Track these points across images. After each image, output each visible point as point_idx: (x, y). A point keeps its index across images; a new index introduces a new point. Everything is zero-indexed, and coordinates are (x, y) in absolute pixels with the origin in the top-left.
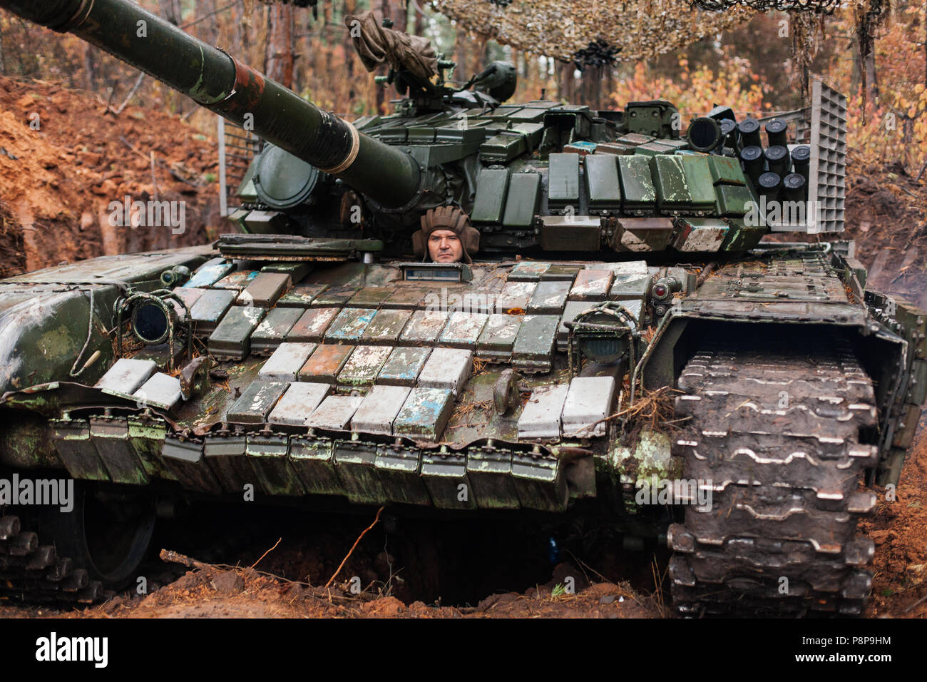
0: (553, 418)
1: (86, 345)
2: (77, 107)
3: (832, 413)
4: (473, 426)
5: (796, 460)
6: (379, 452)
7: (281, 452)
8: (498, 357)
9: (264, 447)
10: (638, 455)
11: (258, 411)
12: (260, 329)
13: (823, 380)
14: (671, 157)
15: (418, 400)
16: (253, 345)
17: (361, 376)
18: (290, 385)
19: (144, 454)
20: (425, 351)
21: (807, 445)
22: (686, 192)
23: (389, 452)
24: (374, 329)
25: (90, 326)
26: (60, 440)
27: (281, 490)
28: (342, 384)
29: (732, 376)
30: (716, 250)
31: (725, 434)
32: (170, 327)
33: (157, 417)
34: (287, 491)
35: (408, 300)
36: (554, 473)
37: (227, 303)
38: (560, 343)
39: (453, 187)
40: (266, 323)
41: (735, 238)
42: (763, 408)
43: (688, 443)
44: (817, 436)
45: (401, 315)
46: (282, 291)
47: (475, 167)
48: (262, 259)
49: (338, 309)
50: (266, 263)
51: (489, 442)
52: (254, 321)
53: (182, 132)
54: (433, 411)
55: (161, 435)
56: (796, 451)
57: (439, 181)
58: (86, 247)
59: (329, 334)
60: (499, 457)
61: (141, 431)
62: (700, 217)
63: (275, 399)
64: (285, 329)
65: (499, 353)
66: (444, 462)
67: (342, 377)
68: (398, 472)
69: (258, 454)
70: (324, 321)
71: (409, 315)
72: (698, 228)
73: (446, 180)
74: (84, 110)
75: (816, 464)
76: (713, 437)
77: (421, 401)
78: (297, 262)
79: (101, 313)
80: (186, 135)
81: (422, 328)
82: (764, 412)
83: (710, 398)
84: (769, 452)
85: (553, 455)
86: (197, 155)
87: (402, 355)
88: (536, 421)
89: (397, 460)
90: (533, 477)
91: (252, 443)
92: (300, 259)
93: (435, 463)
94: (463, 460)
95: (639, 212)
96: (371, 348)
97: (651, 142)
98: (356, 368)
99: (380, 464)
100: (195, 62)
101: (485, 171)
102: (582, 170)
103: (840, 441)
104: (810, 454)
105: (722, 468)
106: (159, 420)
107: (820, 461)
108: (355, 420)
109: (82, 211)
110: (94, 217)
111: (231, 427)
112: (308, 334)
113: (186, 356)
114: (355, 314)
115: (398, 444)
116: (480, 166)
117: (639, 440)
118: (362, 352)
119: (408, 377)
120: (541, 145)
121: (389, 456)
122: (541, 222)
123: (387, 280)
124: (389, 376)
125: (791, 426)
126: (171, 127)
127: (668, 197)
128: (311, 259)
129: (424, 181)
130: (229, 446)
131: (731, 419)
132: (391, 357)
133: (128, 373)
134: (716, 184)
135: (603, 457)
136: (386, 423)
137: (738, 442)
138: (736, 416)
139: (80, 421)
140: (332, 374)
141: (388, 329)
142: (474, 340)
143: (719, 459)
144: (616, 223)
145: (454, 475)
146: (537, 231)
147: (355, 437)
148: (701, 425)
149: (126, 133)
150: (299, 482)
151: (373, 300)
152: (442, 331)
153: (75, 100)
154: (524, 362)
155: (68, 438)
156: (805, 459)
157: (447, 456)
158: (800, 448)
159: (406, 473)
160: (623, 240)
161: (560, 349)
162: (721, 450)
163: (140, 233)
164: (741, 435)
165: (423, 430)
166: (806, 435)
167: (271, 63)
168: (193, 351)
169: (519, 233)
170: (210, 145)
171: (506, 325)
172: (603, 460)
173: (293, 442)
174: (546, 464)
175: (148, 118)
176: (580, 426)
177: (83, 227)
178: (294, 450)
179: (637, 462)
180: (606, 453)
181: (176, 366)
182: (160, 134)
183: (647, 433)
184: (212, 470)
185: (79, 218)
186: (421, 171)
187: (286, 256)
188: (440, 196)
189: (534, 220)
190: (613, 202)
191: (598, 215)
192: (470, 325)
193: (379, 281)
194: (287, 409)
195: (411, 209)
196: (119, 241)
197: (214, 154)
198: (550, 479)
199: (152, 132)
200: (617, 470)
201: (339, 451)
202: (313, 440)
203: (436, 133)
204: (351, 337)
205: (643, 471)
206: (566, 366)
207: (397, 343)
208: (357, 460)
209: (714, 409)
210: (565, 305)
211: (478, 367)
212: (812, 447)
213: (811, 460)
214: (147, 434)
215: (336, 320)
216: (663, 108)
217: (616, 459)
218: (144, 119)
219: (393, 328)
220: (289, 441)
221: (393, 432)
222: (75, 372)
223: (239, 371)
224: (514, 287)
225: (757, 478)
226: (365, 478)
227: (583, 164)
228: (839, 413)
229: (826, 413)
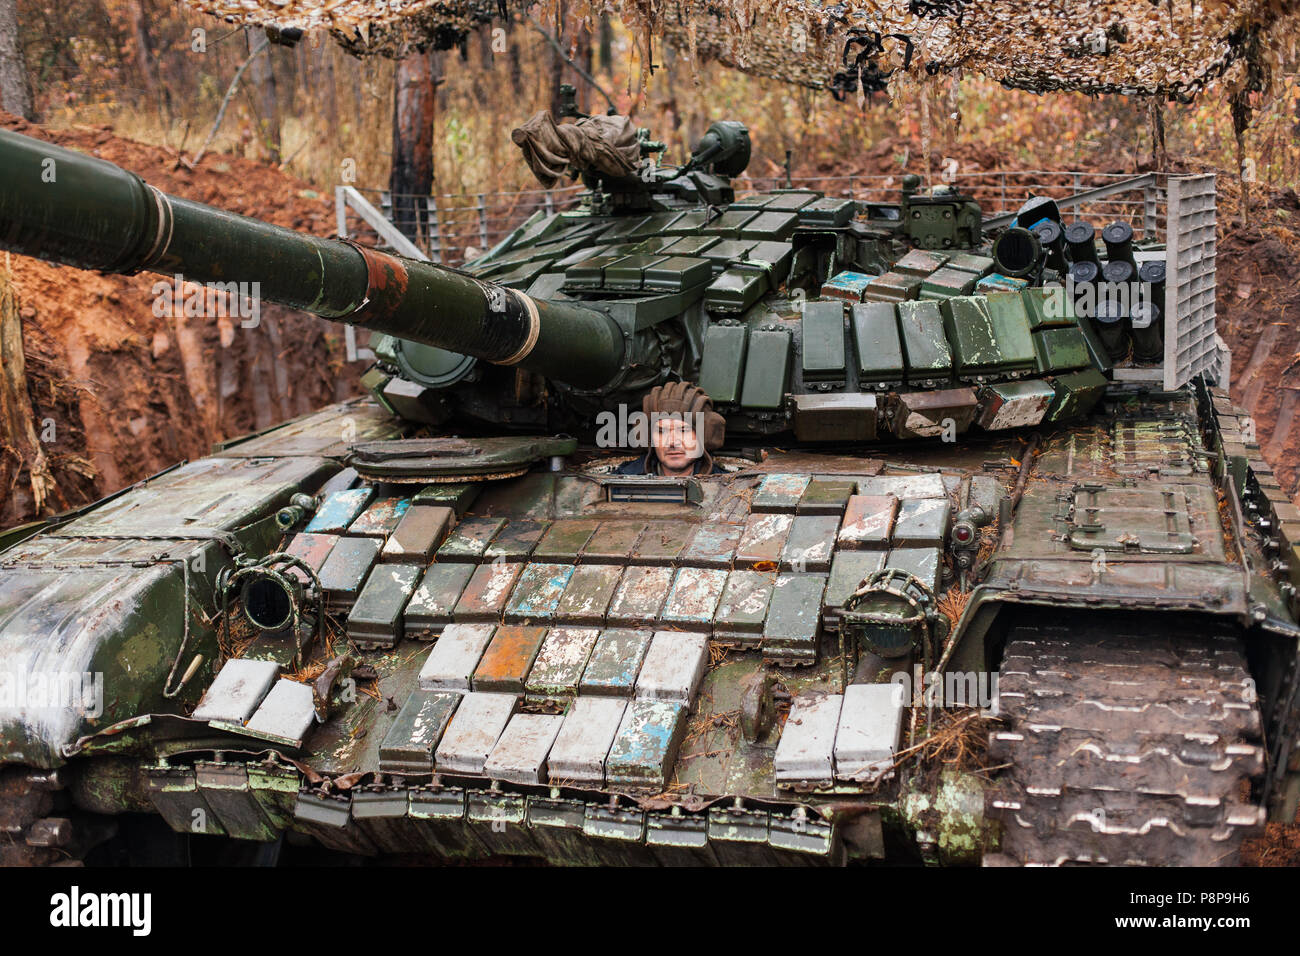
0: (823, 753)
1: (182, 648)
2: (137, 163)
3: (1203, 757)
4: (713, 756)
5: (1154, 830)
6: (589, 813)
7: (456, 813)
8: (743, 640)
9: (432, 806)
10: (939, 806)
11: (421, 743)
12: (416, 600)
13: (1190, 701)
14: (972, 299)
15: (637, 723)
16: (408, 625)
17: (558, 681)
18: (462, 697)
19: (271, 806)
20: (643, 636)
21: (1170, 807)
22: (994, 349)
23: (602, 814)
24: (571, 599)
25: (187, 618)
26: (157, 791)
27: (457, 852)
28: (533, 692)
29: (1065, 695)
30: (1037, 422)
31: (1057, 792)
32: (294, 612)
33: (286, 763)
34: (466, 854)
35: (616, 548)
36: (827, 843)
37: (369, 561)
38: (827, 619)
39: (670, 352)
40: (424, 590)
41: (1063, 404)
42: (1109, 752)
43: (1007, 805)
44: (1183, 794)
45: (608, 573)
46: (443, 535)
47: (699, 319)
48: (413, 481)
49: (521, 564)
50: (418, 488)
51: (738, 801)
52: (406, 589)
53: (284, 187)
54: (657, 741)
55: (292, 787)
56: (1155, 816)
57: (651, 347)
58: (163, 382)
59: (511, 610)
60: (751, 821)
61: (265, 781)
62: (1014, 380)
63: (443, 723)
64: (449, 601)
65: (746, 635)
66: (676, 827)
67: (532, 683)
68: (615, 842)
69: (424, 816)
70: (503, 586)
71: (618, 574)
72: (1012, 399)
73: (660, 343)
74: (147, 167)
75: (1183, 834)
76: (1041, 797)
77: (642, 723)
78: (460, 484)
79: (199, 589)
80: (290, 193)
81: (638, 598)
82: (1110, 758)
83: (1036, 735)
84: (1119, 817)
85: (825, 819)
86: (306, 223)
87: (612, 645)
88: (801, 757)
89: (613, 825)
90: (798, 848)
91: (416, 801)
92: (465, 479)
93: (665, 828)
94: (703, 825)
95: (930, 382)
96: (571, 632)
97: (943, 265)
98: (550, 667)
99: (590, 830)
100: (313, 275)
101: (714, 328)
102: (848, 323)
103: (1214, 802)
104: (1174, 820)
105: (1055, 840)
106: (289, 768)
107: (1188, 830)
108: (553, 757)
109: (154, 331)
110: (169, 337)
111: (387, 779)
112: (482, 609)
113: (318, 641)
114: (544, 575)
115: (614, 803)
116: (706, 319)
117: (941, 784)
118: (557, 639)
119: (622, 683)
120: (790, 277)
121: (602, 819)
122: (794, 404)
123: (586, 501)
124: (596, 682)
125: (1147, 780)
126: (268, 182)
127: (969, 359)
128: (479, 479)
129: (629, 353)
130: (385, 804)
131: (1066, 769)
132: (598, 648)
133: (241, 683)
134: (1035, 330)
135: (893, 805)
136: (596, 762)
137: (1076, 803)
138: (1072, 763)
139: (182, 768)
140: (518, 679)
141: (591, 600)
142: (710, 616)
143: (1050, 828)
144: (898, 401)
145: (691, 844)
146: (788, 414)
147: (555, 793)
148: (1025, 777)
149: (206, 197)
150: (481, 844)
151: (566, 547)
152: (664, 602)
153: (132, 152)
154: (779, 651)
155: (167, 789)
156: (1167, 828)
157: (681, 821)
158: (1160, 812)
159: (626, 842)
160: (908, 424)
161: (828, 629)
162: (1052, 814)
163: (234, 353)
164: (1080, 792)
165: (647, 772)
166: (1168, 793)
167: (404, 95)
168: (326, 634)
169: (764, 416)
170: (324, 206)
171: (753, 590)
172: (892, 810)
173: (471, 798)
174: (816, 831)
175: (234, 169)
176: (859, 765)
177: (156, 355)
178: (473, 808)
179: (938, 815)
180: (897, 800)
181: (305, 663)
182: (254, 193)
183: (951, 774)
184: (363, 831)
185: (150, 341)
186: (625, 338)
187: (446, 476)
188: (652, 367)
189: (784, 400)
190: (894, 372)
191: (872, 390)
192: (703, 590)
193: (573, 504)
194: (460, 739)
195: (613, 391)
196: (206, 366)
197: (330, 220)
198: (822, 851)
199: (241, 192)
200: (911, 825)
201: (535, 811)
202: (499, 796)
203: (643, 275)
204: (541, 614)
205: (947, 828)
206: (836, 652)
207: (604, 622)
208: (559, 822)
209: (1042, 754)
210: (832, 557)
211: (717, 655)
212: (1177, 809)
213: (1175, 828)
214: (274, 784)
215: (520, 585)
216: (958, 205)
217: (910, 811)
218: (231, 172)
219: (598, 598)
220: (466, 796)
221: (605, 774)
222: (170, 691)
223: (390, 664)
224: (761, 523)
225: (1103, 852)
226: (570, 843)
227: (849, 313)
228: (1212, 757)
229: (1196, 757)
